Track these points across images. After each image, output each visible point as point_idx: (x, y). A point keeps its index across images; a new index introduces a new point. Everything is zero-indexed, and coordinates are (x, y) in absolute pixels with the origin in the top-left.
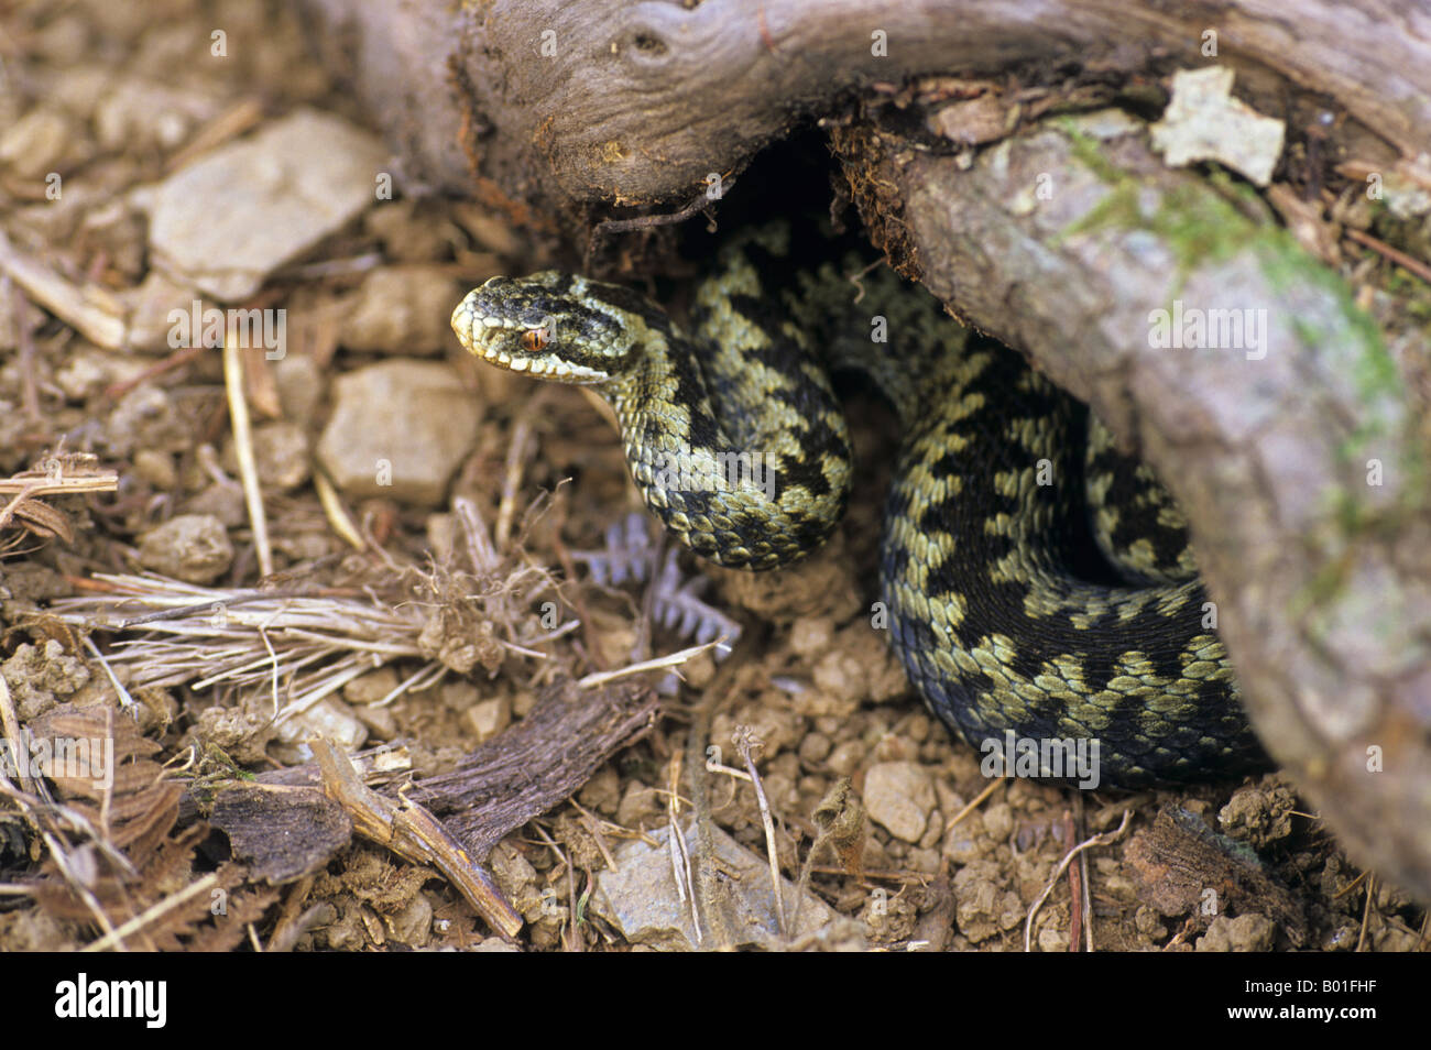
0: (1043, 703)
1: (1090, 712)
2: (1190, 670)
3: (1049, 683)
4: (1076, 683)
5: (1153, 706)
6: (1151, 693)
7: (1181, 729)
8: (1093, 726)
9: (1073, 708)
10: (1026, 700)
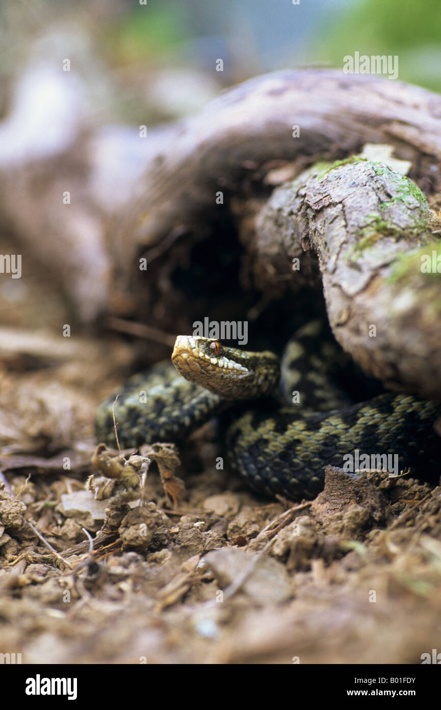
0: (326, 438)
1: (351, 436)
2: (398, 409)
3: (327, 429)
4: (341, 426)
5: (382, 427)
6: (380, 422)
7: (399, 437)
8: (355, 442)
9: (343, 437)
10: (318, 441)
